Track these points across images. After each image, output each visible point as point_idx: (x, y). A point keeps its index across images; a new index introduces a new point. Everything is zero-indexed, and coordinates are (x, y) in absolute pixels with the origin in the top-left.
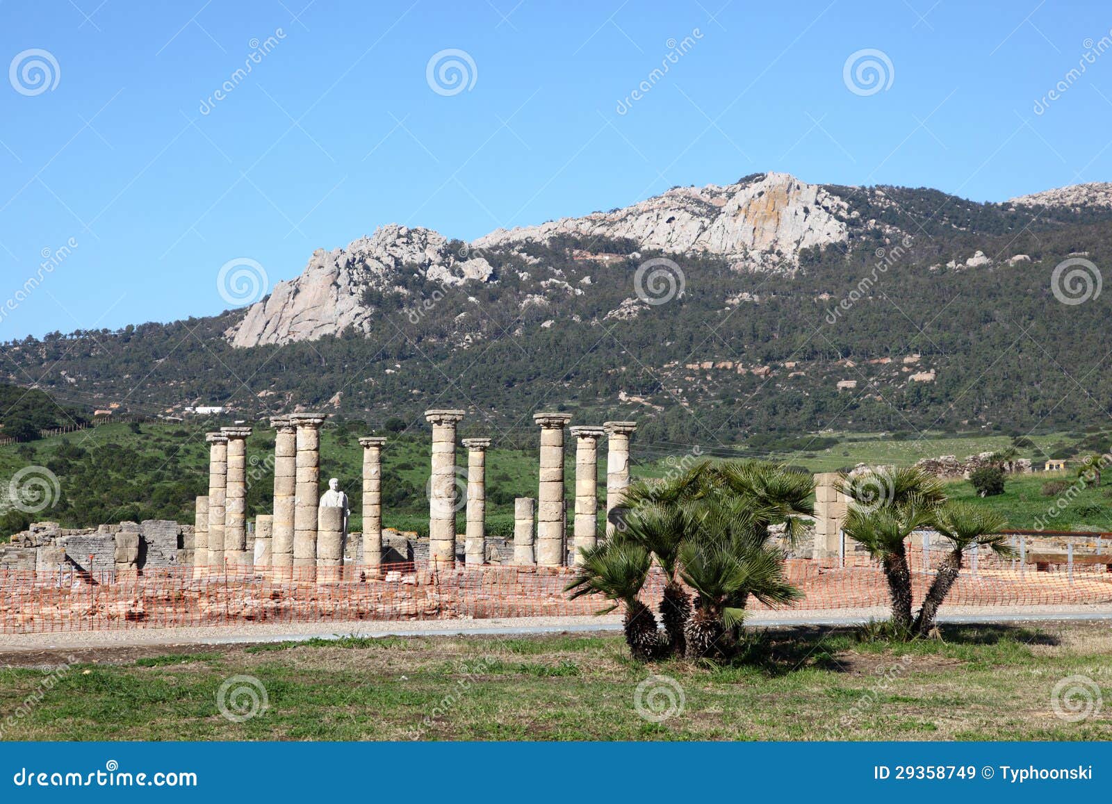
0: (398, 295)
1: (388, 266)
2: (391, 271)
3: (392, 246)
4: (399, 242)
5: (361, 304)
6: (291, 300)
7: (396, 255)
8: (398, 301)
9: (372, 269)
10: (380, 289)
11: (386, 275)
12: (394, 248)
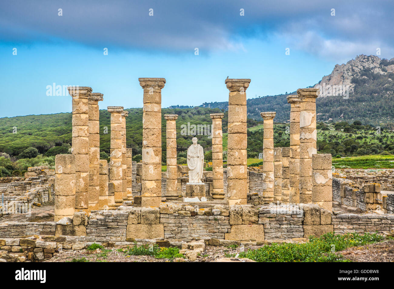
0: (364, 79)
1: (360, 69)
2: (361, 71)
3: (362, 62)
4: (364, 61)
5: (352, 83)
6: (328, 82)
7: (363, 65)
8: (364, 81)
9: (355, 71)
10: (358, 77)
11: (360, 72)
12: (363, 63)
